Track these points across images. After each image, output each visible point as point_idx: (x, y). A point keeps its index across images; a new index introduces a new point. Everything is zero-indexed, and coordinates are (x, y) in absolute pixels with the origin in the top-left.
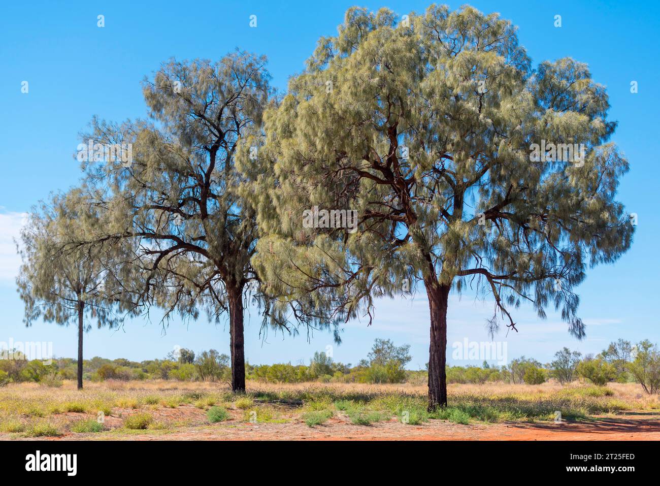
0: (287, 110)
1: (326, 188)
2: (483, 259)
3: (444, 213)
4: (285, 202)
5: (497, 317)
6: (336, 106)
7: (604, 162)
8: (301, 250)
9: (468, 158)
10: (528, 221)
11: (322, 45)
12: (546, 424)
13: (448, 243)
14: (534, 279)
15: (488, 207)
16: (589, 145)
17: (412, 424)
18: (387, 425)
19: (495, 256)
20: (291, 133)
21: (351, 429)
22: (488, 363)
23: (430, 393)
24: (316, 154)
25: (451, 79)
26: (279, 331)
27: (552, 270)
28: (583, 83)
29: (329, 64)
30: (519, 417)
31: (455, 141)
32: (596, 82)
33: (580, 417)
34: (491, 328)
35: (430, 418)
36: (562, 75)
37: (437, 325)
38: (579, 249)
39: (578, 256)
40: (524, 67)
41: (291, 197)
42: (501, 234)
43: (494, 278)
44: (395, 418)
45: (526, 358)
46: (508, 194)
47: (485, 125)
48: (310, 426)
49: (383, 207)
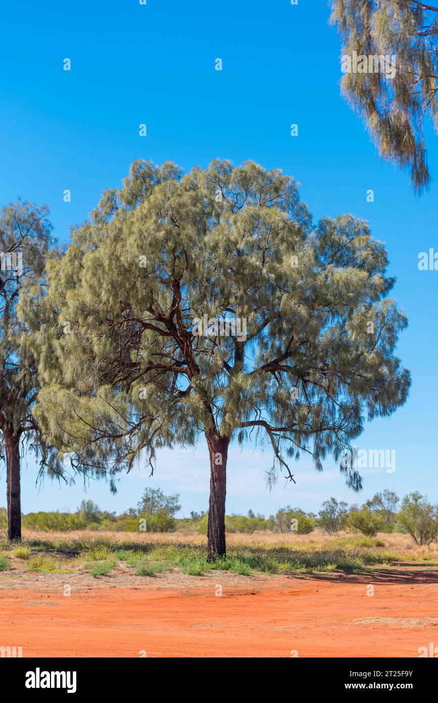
0: (71, 261)
1: (110, 339)
2: (262, 411)
3: (226, 365)
4: (70, 353)
5: (275, 469)
6: (122, 259)
7: (384, 318)
8: (83, 400)
9: (250, 312)
10: (308, 374)
11: (107, 197)
12: (325, 575)
13: (231, 394)
14: (312, 432)
15: (267, 359)
16: (368, 300)
17: (195, 575)
18: (171, 576)
19: (274, 409)
20: (75, 283)
21: (136, 580)
22: (253, 512)
23: (209, 544)
24: (101, 305)
25: (236, 234)
26: (55, 480)
27: (331, 423)
28: (363, 240)
29: (114, 217)
30: (298, 568)
31: (239, 294)
32: (376, 239)
33: (357, 568)
34: (270, 479)
35: (212, 569)
36: (342, 231)
37: (217, 476)
38: (357, 403)
39: (357, 410)
40: (305, 223)
41: (75, 347)
42: (280, 386)
43: (273, 430)
44: (176, 569)
45: (292, 507)
46: (288, 348)
47: (268, 280)
48: (95, 577)
49: (164, 358)
